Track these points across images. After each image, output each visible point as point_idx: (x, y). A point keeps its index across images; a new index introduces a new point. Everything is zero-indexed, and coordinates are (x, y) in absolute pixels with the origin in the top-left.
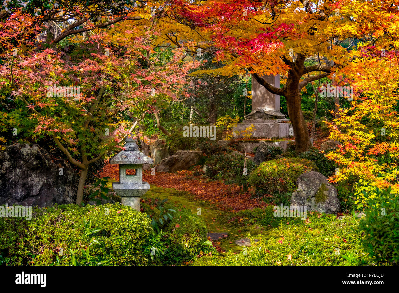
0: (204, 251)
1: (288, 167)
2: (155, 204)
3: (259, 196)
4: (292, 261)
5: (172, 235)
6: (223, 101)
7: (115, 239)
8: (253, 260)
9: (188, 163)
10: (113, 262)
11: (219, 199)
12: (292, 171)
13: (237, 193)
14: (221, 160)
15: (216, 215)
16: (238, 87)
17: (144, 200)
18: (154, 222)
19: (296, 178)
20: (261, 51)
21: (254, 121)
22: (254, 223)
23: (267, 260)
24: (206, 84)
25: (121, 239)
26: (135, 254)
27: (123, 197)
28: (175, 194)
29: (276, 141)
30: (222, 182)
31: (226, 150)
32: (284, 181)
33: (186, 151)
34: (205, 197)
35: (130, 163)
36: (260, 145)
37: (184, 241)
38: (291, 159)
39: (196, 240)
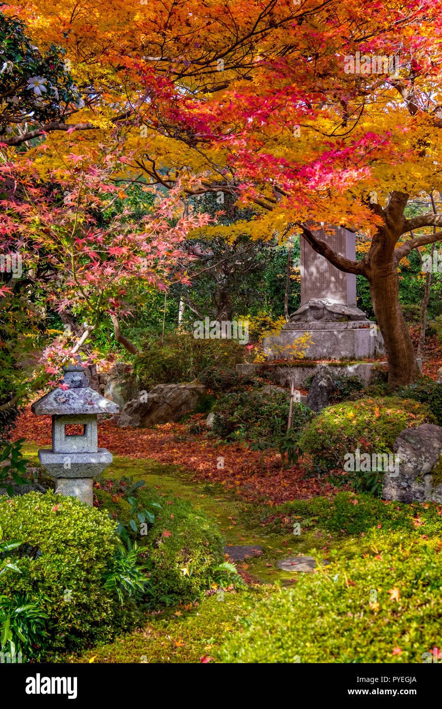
0: (219, 583)
1: (377, 415)
2: (121, 491)
3: (321, 474)
4: (399, 601)
5: (156, 551)
6: (244, 286)
7: (49, 562)
8: (324, 600)
9: (177, 409)
10: (45, 607)
11: (241, 479)
12: (385, 423)
13: (277, 466)
14: (242, 402)
15: (237, 512)
16: (273, 258)
17: (98, 484)
18: (121, 528)
19: (394, 437)
20: (327, 185)
21: (306, 325)
22: (314, 526)
23: (350, 601)
24: (211, 253)
25: (61, 561)
26: (87, 591)
27: (60, 478)
28: (154, 471)
29: (350, 365)
30: (245, 445)
31: (252, 383)
32: (369, 443)
33: (173, 385)
34: (214, 475)
35: (73, 412)
36: (318, 373)
37: (179, 563)
38: (382, 401)
39: (202, 561)
